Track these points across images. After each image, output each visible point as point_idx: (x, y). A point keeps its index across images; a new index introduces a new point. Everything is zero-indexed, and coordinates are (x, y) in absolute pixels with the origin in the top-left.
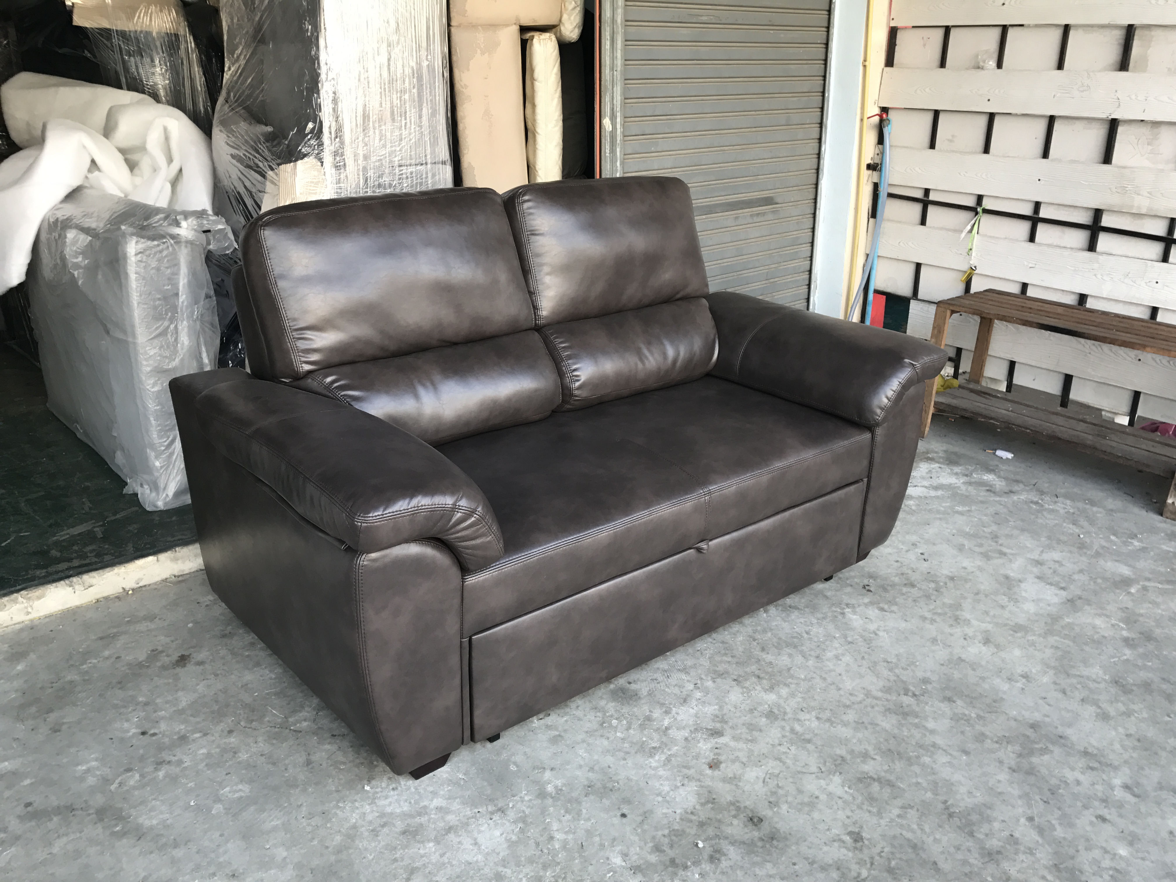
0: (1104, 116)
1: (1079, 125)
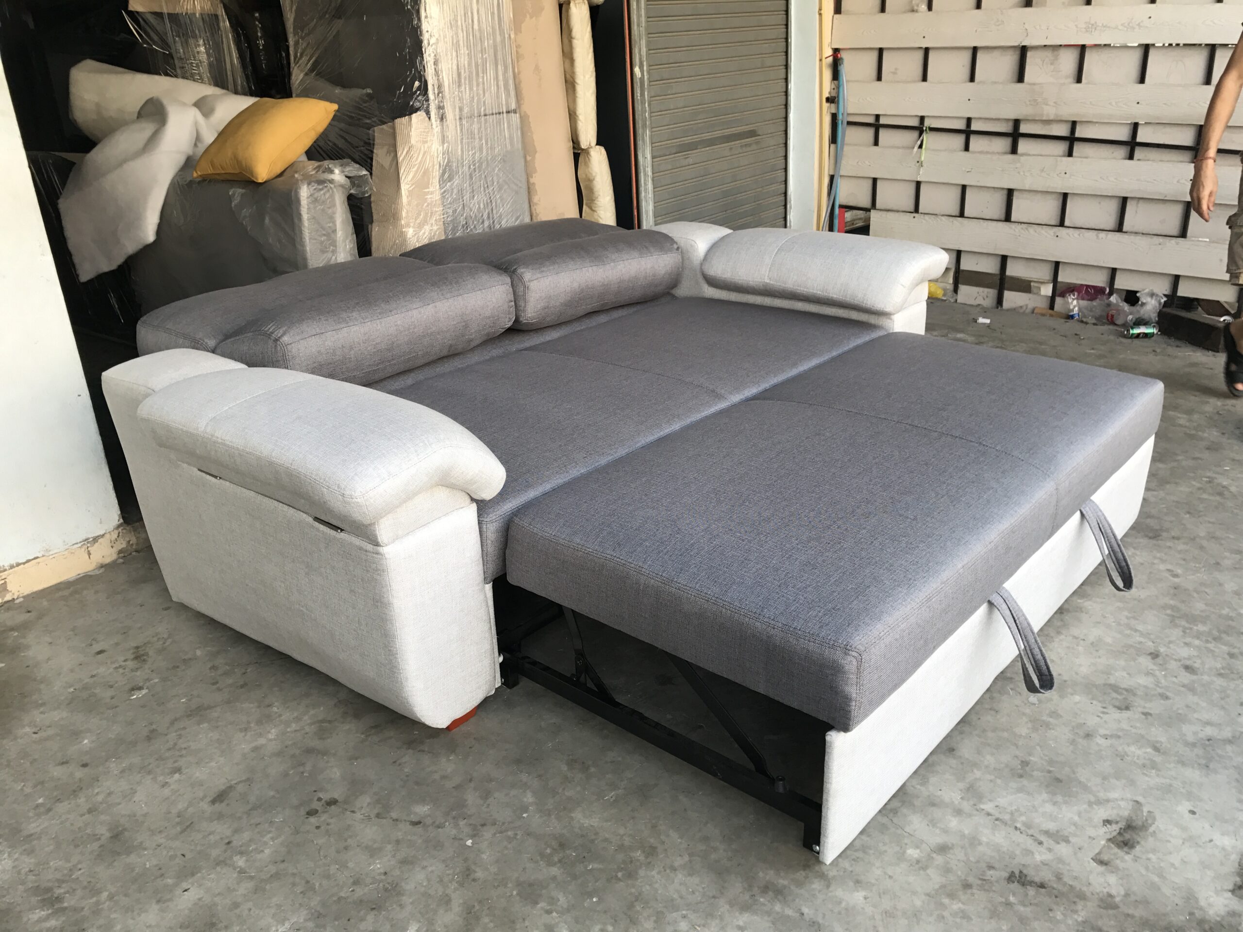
0: (1016, 44)
1: (996, 53)
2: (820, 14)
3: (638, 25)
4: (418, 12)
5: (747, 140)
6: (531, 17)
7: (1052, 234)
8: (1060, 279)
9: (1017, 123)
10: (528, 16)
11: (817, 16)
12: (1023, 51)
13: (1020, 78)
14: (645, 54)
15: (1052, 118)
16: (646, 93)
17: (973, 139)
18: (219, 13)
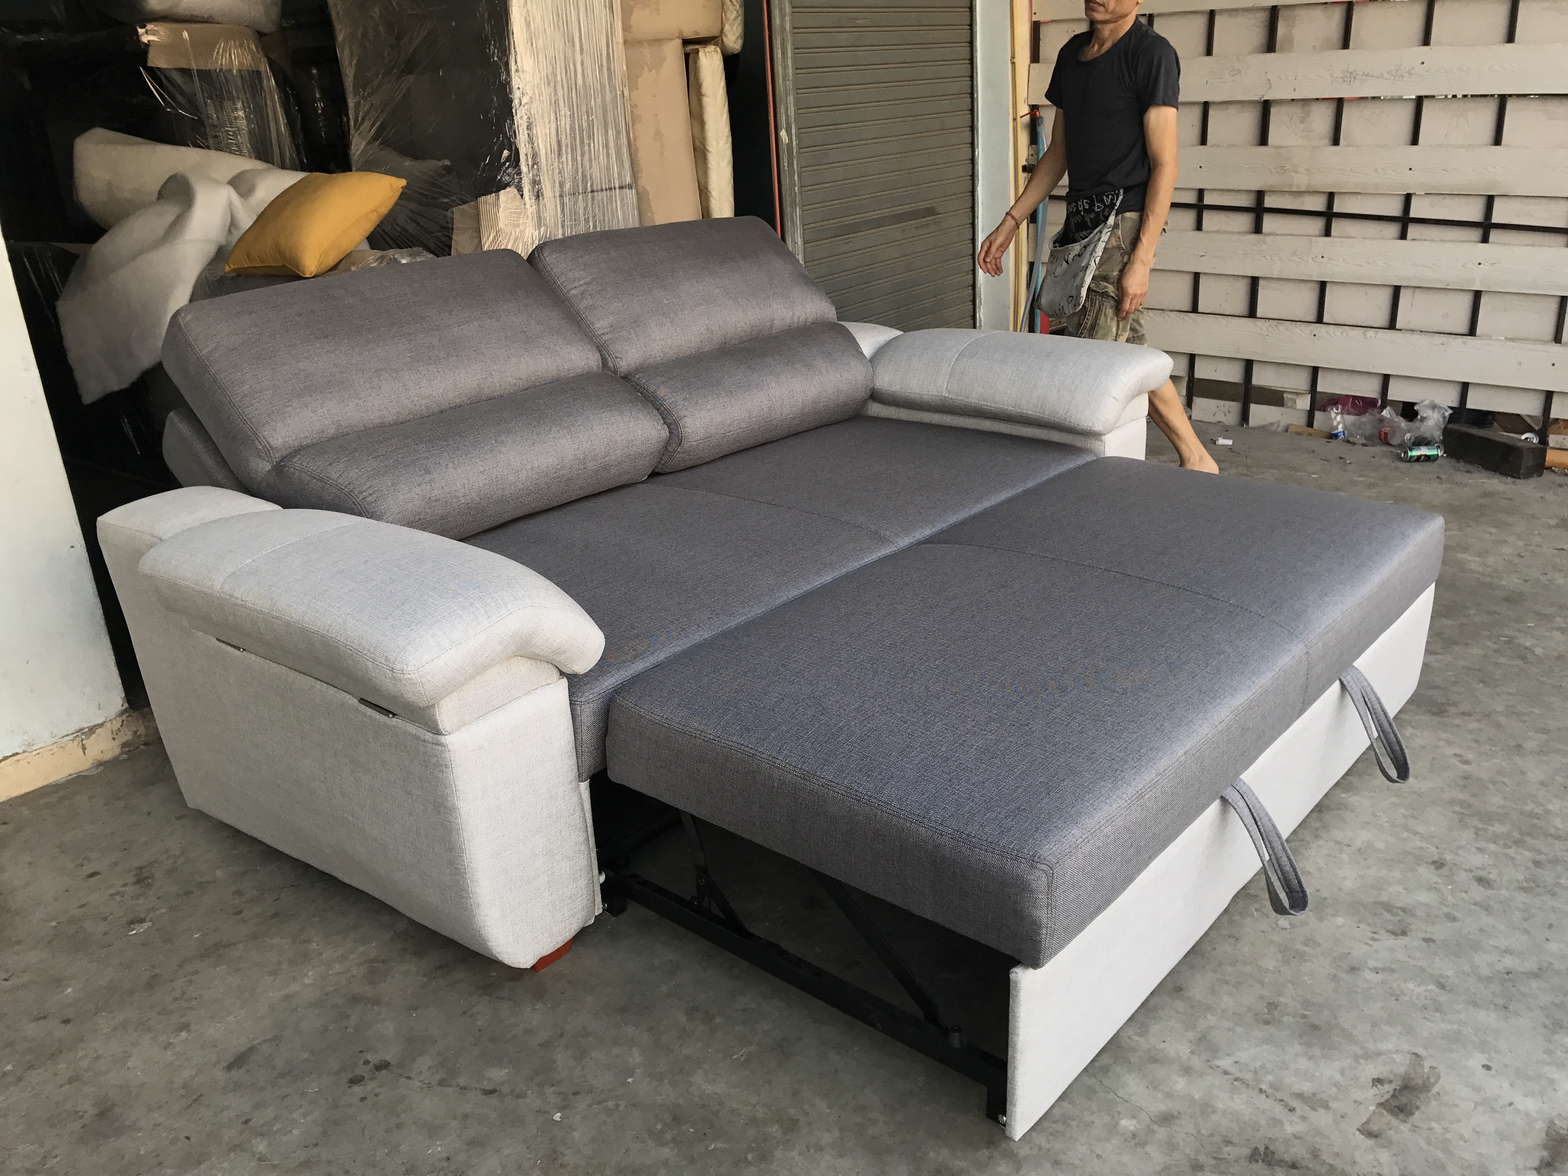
0: (1256, 98)
1: (1232, 110)
2: (1013, 63)
3: (784, 78)
4: (507, 64)
5: (923, 220)
6: (650, 70)
7: (1309, 333)
8: (1320, 388)
9: (1260, 195)
10: (646, 69)
11: (1010, 65)
12: (1266, 107)
13: (1263, 139)
14: (793, 113)
15: (1303, 189)
16: (795, 163)
17: (1207, 216)
18: (262, 69)
